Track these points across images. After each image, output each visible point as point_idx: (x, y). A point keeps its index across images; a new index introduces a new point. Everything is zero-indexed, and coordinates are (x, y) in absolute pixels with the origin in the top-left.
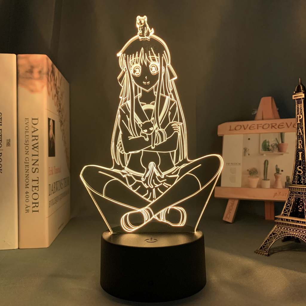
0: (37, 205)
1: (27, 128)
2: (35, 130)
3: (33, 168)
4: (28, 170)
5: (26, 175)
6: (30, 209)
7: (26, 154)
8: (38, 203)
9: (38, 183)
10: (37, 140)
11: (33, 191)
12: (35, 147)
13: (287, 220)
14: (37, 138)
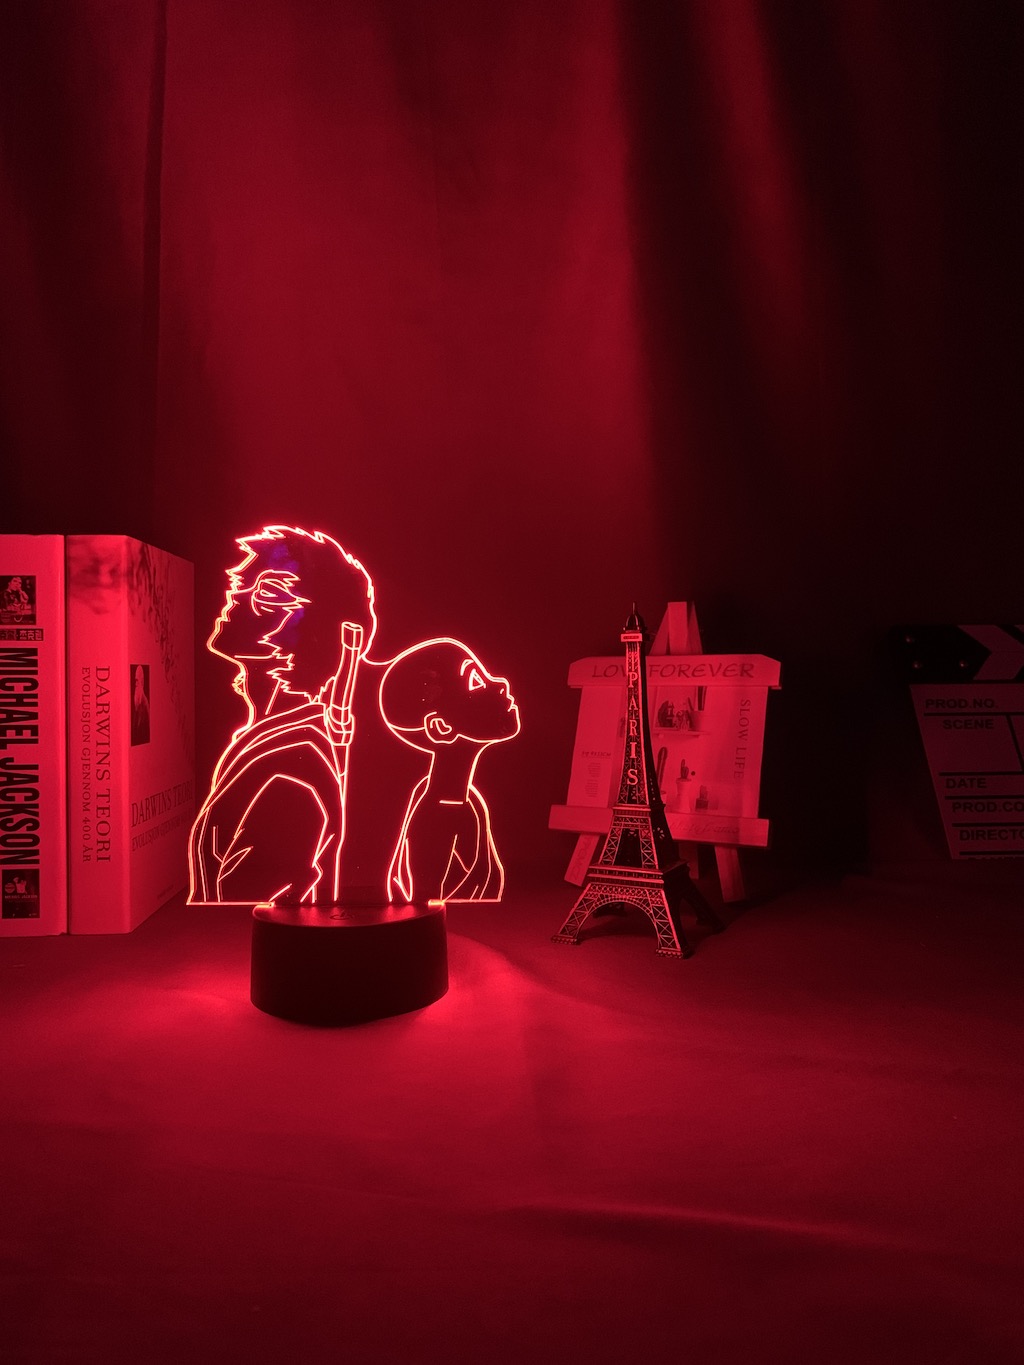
0: (107, 845)
1: (86, 688)
2: (103, 691)
3: (98, 770)
4: (89, 774)
5: (83, 783)
6: (93, 854)
7: (84, 741)
8: (109, 842)
9: (109, 802)
10: (106, 712)
11: (98, 817)
12: (105, 728)
13: (611, 872)
14: (106, 708)
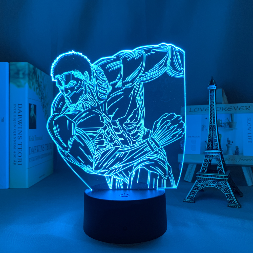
0: (21, 160)
1: (15, 110)
2: (20, 111)
3: (18, 136)
4: (15, 137)
5: (14, 140)
6: (17, 163)
7: (14, 127)
9: (21, 146)
11: (18, 151)
12: (20, 123)
14: (21, 117)
